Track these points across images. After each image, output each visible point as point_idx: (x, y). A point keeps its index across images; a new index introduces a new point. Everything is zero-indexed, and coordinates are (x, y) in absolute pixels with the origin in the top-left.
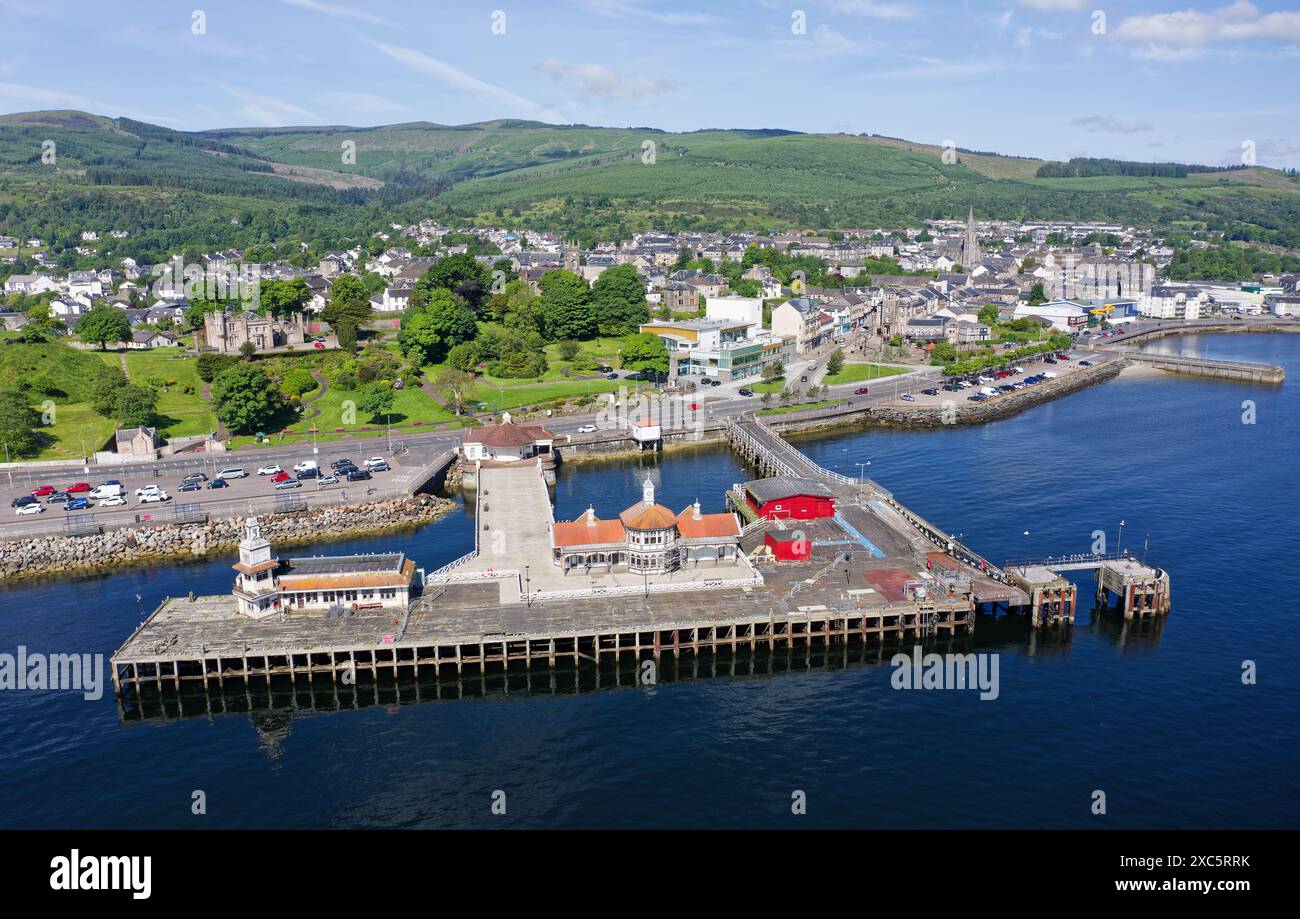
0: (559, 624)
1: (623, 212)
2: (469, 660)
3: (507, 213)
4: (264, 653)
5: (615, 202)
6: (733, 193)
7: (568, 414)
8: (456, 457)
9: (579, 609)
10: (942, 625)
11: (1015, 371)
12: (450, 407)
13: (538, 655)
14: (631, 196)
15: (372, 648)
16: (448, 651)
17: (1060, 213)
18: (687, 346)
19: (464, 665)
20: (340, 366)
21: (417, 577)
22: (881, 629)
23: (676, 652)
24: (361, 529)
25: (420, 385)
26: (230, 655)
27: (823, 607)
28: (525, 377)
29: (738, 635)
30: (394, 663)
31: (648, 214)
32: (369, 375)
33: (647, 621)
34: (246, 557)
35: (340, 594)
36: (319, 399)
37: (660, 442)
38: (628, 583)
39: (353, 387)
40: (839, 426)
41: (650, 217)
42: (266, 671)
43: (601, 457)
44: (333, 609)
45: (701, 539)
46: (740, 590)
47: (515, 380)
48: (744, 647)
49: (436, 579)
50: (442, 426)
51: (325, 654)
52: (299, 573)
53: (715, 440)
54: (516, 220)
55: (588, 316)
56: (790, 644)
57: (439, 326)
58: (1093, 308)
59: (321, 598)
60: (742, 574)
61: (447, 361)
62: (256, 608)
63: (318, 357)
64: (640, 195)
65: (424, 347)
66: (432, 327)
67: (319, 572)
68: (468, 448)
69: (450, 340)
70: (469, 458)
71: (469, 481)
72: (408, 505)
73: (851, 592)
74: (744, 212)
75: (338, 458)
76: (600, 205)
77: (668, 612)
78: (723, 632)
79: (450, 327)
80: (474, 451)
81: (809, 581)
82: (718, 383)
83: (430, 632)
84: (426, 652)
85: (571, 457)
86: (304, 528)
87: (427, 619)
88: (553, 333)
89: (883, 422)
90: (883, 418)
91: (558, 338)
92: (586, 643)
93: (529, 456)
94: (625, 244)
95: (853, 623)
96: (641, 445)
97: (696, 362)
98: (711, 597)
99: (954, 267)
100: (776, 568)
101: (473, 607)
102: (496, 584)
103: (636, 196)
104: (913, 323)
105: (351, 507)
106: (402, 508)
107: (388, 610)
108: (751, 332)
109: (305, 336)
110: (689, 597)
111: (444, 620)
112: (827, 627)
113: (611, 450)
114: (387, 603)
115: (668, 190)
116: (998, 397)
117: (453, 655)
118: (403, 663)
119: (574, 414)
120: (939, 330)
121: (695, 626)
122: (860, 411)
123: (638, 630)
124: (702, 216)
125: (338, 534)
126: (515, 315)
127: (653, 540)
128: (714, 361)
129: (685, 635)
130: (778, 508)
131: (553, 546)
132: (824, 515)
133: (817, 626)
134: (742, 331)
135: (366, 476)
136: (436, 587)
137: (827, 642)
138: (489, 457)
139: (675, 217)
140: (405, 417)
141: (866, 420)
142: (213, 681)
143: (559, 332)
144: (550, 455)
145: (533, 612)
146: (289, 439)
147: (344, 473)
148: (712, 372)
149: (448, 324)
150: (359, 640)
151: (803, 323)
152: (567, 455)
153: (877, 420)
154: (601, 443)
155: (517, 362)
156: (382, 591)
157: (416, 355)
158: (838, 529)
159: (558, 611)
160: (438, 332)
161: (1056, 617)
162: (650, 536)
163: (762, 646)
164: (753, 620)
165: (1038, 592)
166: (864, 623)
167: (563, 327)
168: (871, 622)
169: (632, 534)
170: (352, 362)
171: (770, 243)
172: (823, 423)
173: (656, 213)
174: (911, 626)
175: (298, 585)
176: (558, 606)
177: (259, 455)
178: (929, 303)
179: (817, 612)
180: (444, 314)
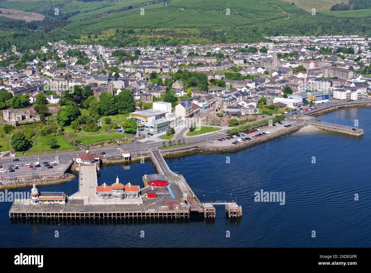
0: (96, 210)
1: (139, 36)
2: (77, 216)
3: (93, 36)
4: (38, 212)
5: (136, 30)
6: (186, 25)
7: (105, 146)
8: (74, 161)
9: (101, 207)
10: (182, 216)
11: (256, 130)
12: (72, 143)
13: (91, 216)
14: (142, 28)
15: (58, 213)
16: (73, 214)
17: (337, 31)
18: (144, 122)
19: (76, 218)
20: (41, 128)
21: (66, 197)
22: (167, 216)
23: (121, 218)
24: (52, 182)
25: (63, 134)
26: (31, 212)
27: (154, 210)
28: (94, 131)
29: (134, 215)
30: (63, 216)
31: (149, 37)
32: (49, 132)
33: (114, 211)
34: (33, 192)
35: (51, 201)
36: (36, 139)
37: (130, 158)
38: (112, 202)
39: (45, 135)
40: (187, 152)
41: (150, 39)
42: (38, 216)
43: (113, 162)
44: (50, 204)
45: (130, 192)
46: (137, 205)
47: (91, 133)
48: (135, 218)
49: (70, 198)
50: (70, 150)
51: (49, 213)
52: (42, 196)
53: (147, 157)
54: (96, 40)
55: (115, 108)
56: (146, 218)
57: (69, 115)
58: (307, 98)
59: (47, 201)
60: (138, 201)
61: (71, 125)
62: (35, 203)
63: (35, 124)
64: (147, 27)
65: (64, 121)
66: (67, 115)
67: (47, 196)
68: (77, 159)
69: (72, 118)
70: (77, 162)
71: (77, 169)
72: (63, 176)
73: (162, 207)
74: (189, 35)
75: (44, 161)
76: (130, 32)
77: (119, 209)
78: (131, 214)
79: (72, 115)
80: (79, 160)
81: (154, 203)
82: (152, 135)
83: (70, 210)
84: (69, 214)
85: (105, 161)
86: (39, 181)
87: (69, 207)
88: (103, 113)
89: (201, 151)
90: (201, 150)
91: (105, 114)
92: (101, 215)
93: (93, 162)
94: (135, 61)
95: (161, 214)
96: (124, 159)
97: (147, 127)
98: (130, 206)
99: (265, 72)
100: (147, 200)
101: (78, 205)
102: (83, 200)
103: (145, 28)
104: (229, 107)
105: (49, 176)
106: (61, 177)
107: (60, 205)
108: (167, 115)
109: (30, 116)
110: (125, 206)
111: (72, 208)
112: (154, 214)
113: (116, 159)
114: (61, 203)
115: (158, 24)
116: (243, 142)
117: (74, 215)
118: (64, 216)
119: (107, 146)
120: (238, 110)
121: (125, 212)
122: (194, 147)
123: (112, 212)
124: (171, 38)
125: (46, 184)
126: (91, 108)
127: (118, 192)
128: (152, 127)
129: (123, 214)
130: (153, 183)
131: (96, 192)
132: (165, 185)
133: (152, 214)
134: (163, 115)
135: (52, 167)
136: (70, 200)
137: (154, 218)
138: (82, 162)
139: (160, 38)
140: (60, 146)
141: (196, 150)
142: (28, 217)
143: (105, 113)
144: (99, 162)
145: (91, 207)
146: (30, 153)
147: (46, 166)
148: (151, 130)
149: (71, 114)
150: (55, 211)
151: (185, 111)
152: (104, 161)
153: (199, 150)
154: (113, 158)
155: (91, 127)
156: (59, 201)
157: (62, 123)
158: (167, 189)
159: (96, 207)
160: (69, 117)
161: (210, 216)
162: (117, 191)
163: (140, 218)
164: (137, 212)
165: (205, 209)
166: (163, 214)
167: (106, 111)
168: (165, 214)
169: (113, 190)
170: (44, 127)
171: (191, 61)
172: (182, 151)
173: (152, 36)
174: (174, 216)
175: (43, 198)
176: (96, 206)
177: (24, 159)
178: (238, 99)
179: (153, 211)
180: (70, 110)
